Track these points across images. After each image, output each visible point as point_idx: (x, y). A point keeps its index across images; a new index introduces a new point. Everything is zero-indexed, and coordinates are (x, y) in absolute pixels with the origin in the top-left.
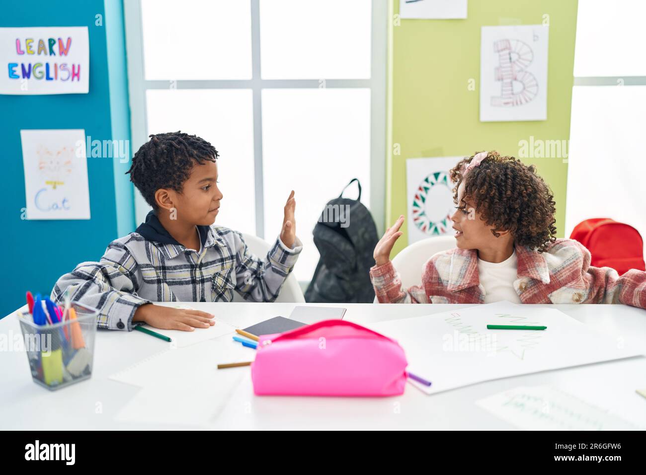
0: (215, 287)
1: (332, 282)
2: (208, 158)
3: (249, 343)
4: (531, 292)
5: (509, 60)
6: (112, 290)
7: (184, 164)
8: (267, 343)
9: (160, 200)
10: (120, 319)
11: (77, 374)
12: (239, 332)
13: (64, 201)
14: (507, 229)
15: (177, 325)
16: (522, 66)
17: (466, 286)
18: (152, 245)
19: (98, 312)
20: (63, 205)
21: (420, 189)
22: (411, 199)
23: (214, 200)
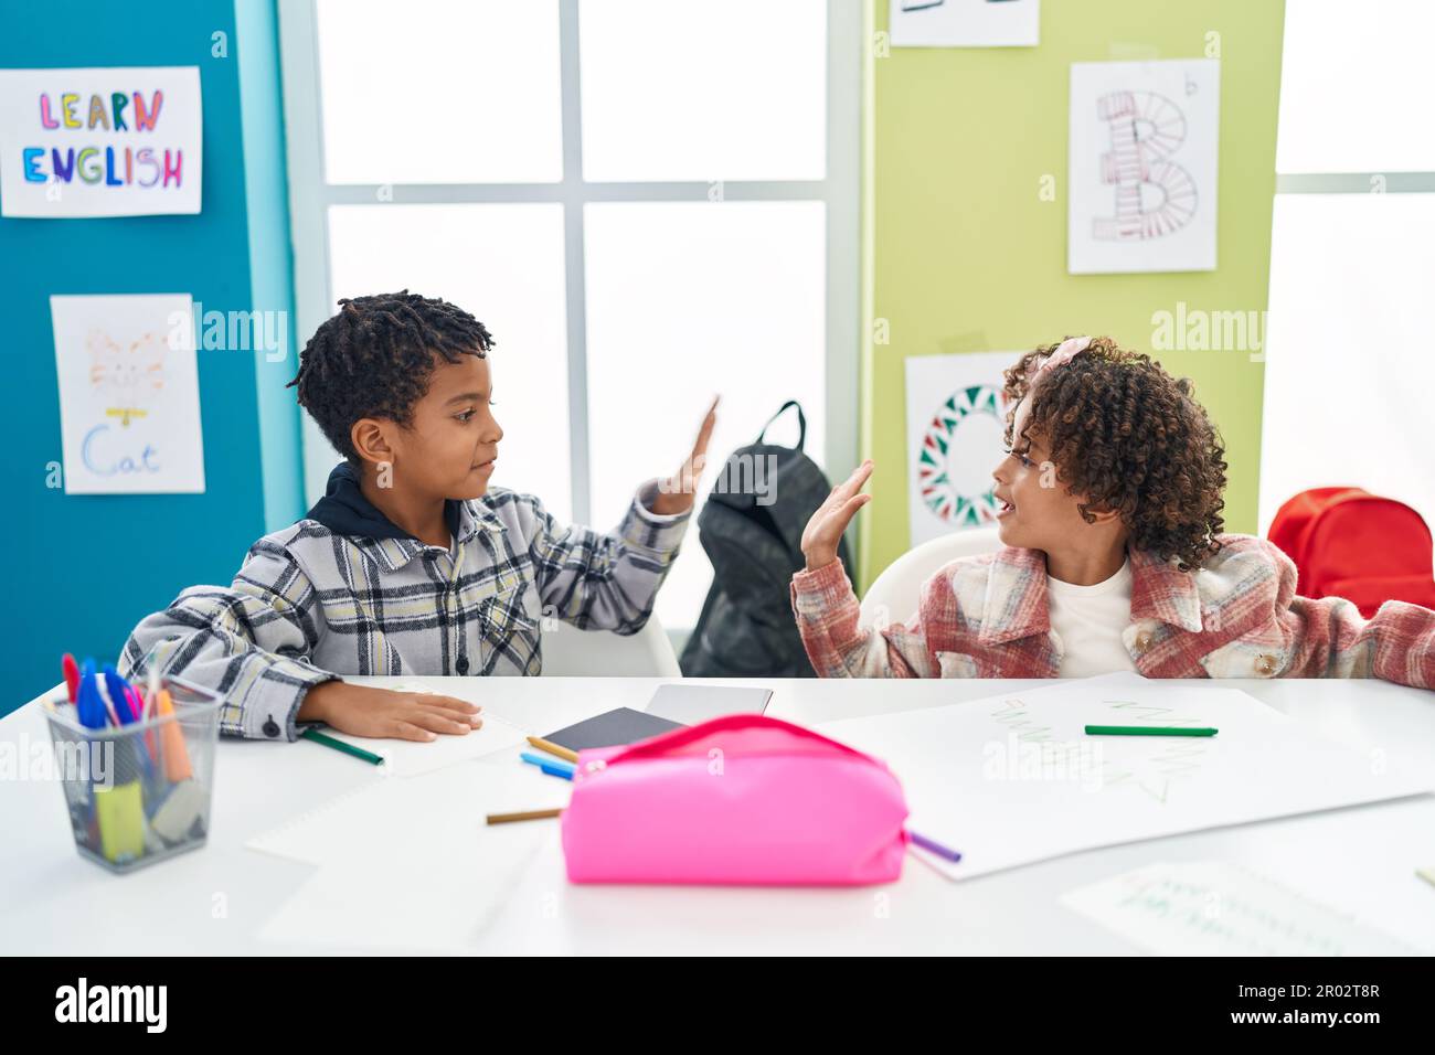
0: (487, 630)
1: (742, 631)
2: (469, 349)
3: (557, 767)
4: (1162, 652)
5: (1131, 138)
6: (252, 651)
7: (415, 364)
8: (596, 767)
9: (363, 445)
10: (270, 716)
11: (174, 836)
12: (533, 742)
13: (145, 455)
14: (1115, 507)
15: (398, 729)
16: (1163, 152)
17: (1021, 632)
18: (350, 546)
19: (221, 698)
20: (145, 462)
21: (936, 423)
22: (916, 447)
23: (482, 443)
